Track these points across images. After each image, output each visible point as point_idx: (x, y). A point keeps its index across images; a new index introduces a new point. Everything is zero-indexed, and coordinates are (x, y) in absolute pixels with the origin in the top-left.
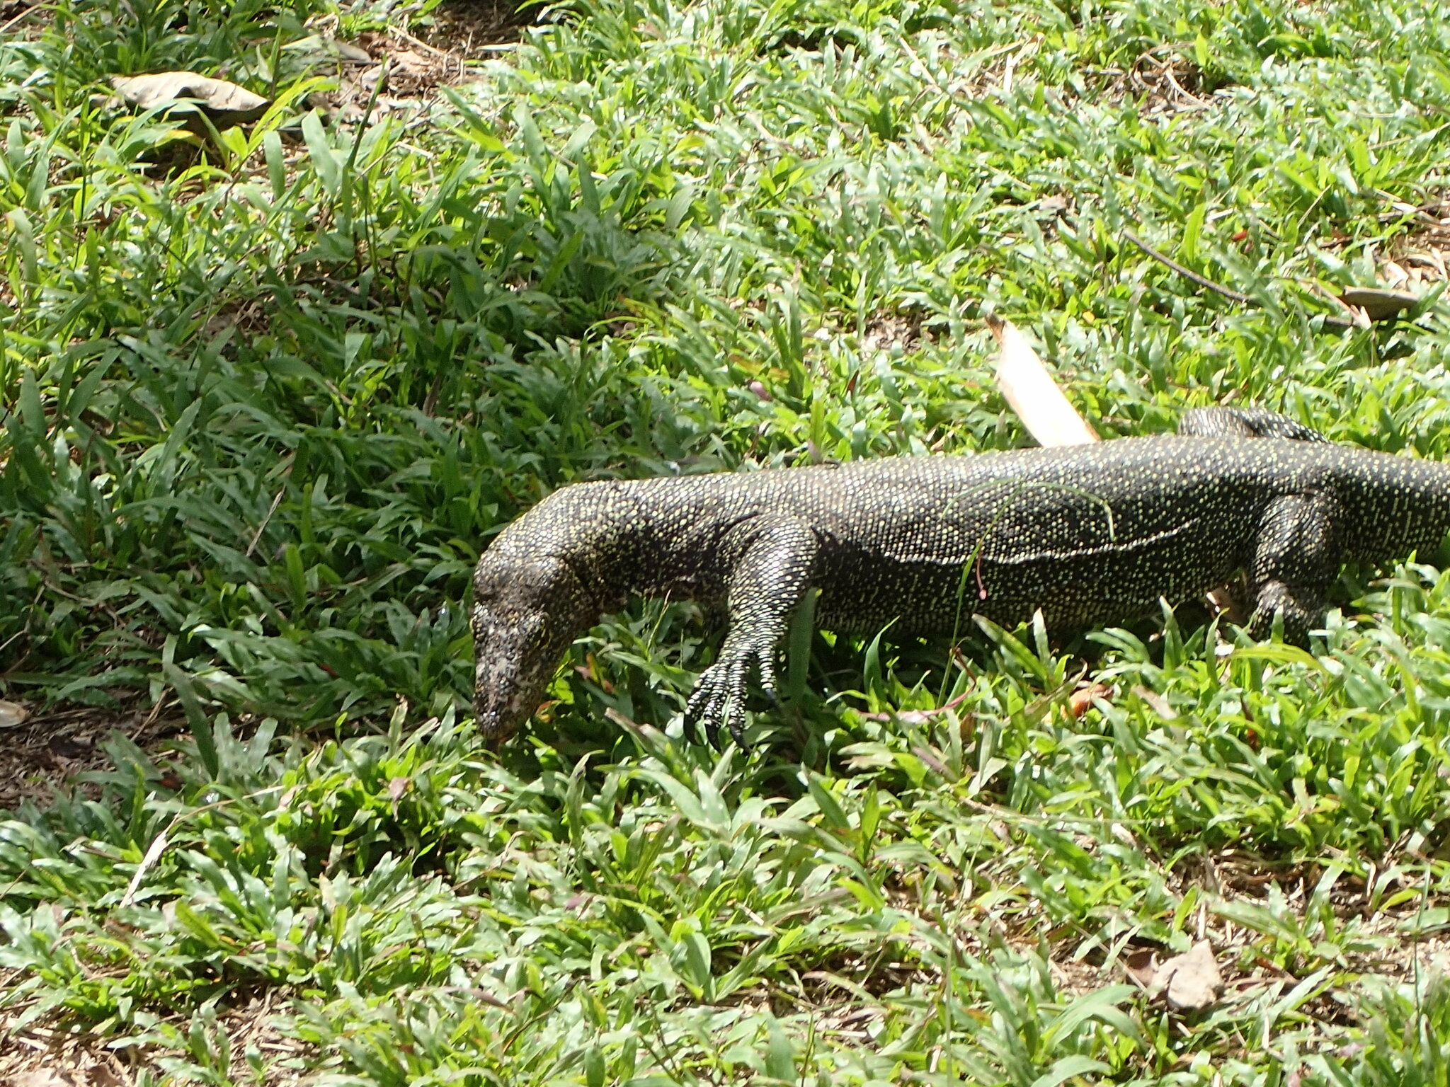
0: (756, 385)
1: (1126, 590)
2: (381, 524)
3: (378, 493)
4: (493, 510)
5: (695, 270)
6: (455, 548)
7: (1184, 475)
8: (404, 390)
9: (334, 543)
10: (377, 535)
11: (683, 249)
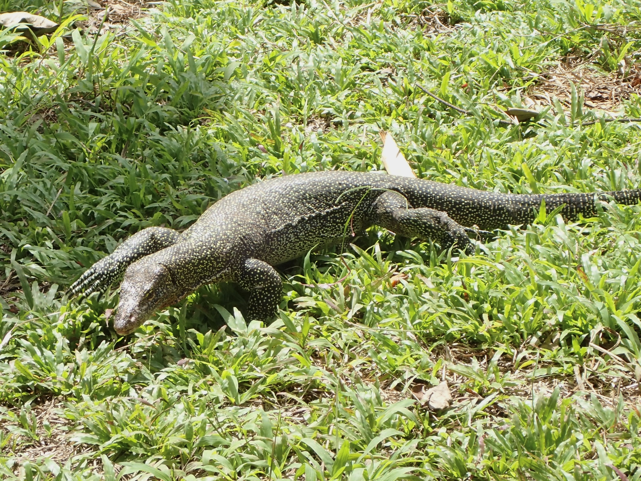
0: (261, 146)
1: (327, 231)
2: (103, 203)
3: (102, 190)
4: (150, 197)
5: (236, 98)
6: (134, 213)
7: (340, 184)
8: (113, 147)
9: (83, 211)
10: (101, 207)
11: (231, 89)
